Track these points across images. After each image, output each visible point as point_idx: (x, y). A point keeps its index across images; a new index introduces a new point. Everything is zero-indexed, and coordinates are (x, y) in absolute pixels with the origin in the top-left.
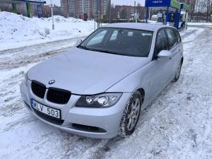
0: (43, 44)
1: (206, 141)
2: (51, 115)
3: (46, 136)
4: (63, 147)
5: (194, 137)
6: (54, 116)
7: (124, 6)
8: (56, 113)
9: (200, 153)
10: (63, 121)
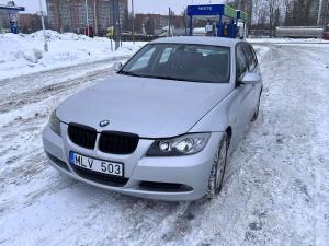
0: (35, 75)
1: (321, 192)
2: (107, 172)
3: (95, 206)
4: (128, 220)
5: (304, 189)
6: (114, 173)
7: (149, 15)
8: (115, 169)
9: (318, 208)
10: (127, 179)
